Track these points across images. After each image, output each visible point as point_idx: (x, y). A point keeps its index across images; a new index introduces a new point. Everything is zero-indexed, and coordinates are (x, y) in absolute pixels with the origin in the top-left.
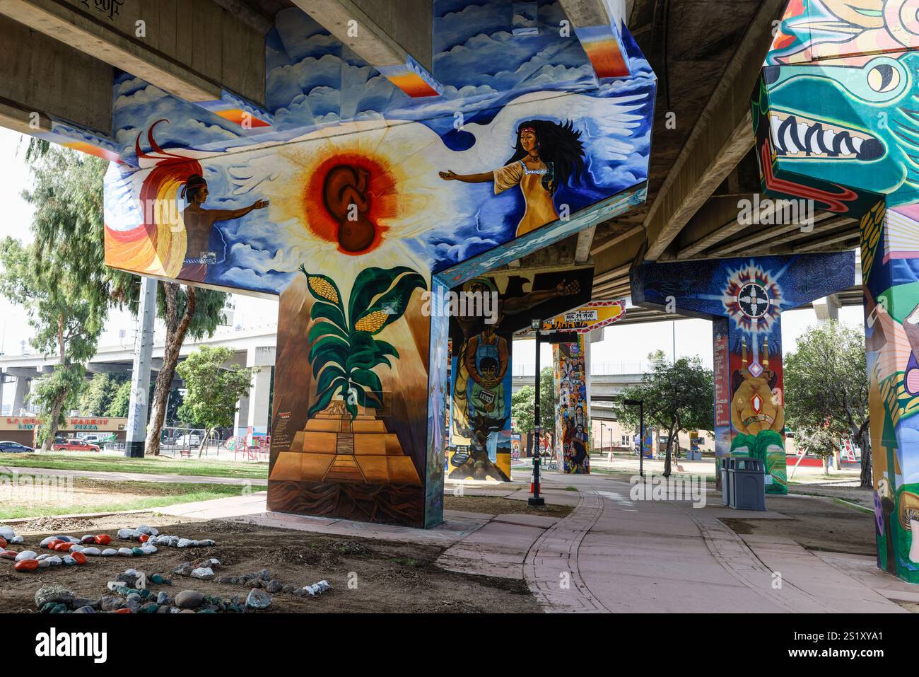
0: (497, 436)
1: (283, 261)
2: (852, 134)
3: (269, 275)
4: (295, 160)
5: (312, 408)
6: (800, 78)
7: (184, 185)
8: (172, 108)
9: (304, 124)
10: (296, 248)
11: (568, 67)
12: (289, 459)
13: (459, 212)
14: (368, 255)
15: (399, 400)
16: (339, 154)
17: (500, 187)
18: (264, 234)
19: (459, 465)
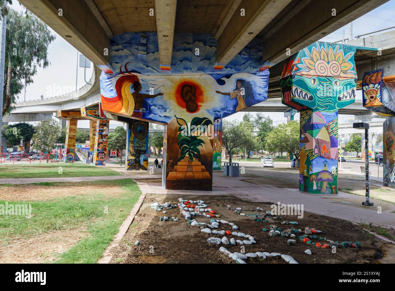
0: (143, 156)
1: (169, 113)
2: (308, 94)
3: (164, 117)
4: (172, 81)
5: (179, 159)
6: (299, 79)
7: (132, 84)
8: (134, 59)
9: (180, 72)
10: (173, 109)
11: (254, 68)
12: (172, 174)
13: (221, 103)
14: (195, 113)
15: (205, 156)
16: (186, 81)
17: (232, 97)
18: (162, 104)
19: (131, 166)
